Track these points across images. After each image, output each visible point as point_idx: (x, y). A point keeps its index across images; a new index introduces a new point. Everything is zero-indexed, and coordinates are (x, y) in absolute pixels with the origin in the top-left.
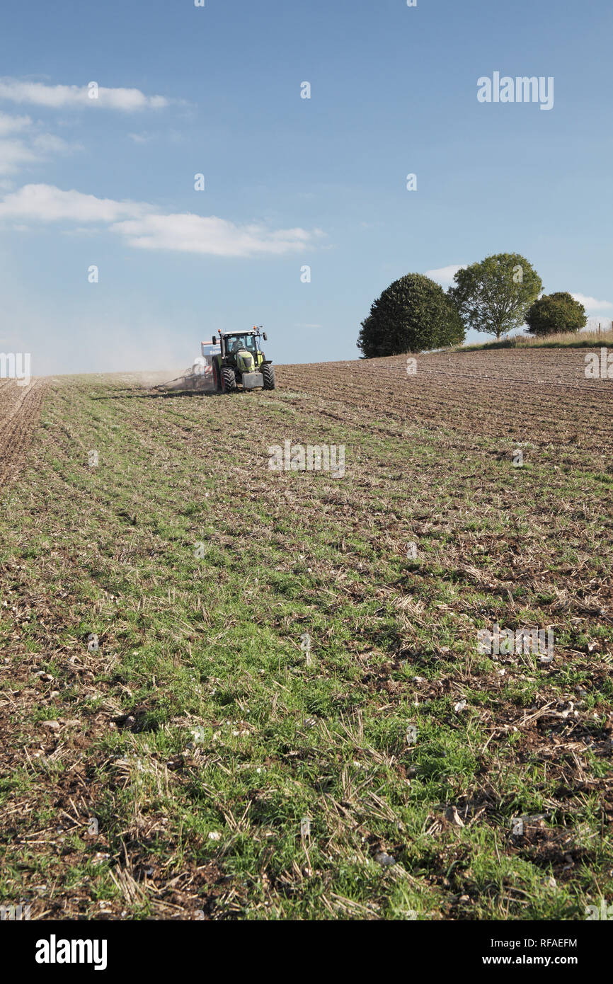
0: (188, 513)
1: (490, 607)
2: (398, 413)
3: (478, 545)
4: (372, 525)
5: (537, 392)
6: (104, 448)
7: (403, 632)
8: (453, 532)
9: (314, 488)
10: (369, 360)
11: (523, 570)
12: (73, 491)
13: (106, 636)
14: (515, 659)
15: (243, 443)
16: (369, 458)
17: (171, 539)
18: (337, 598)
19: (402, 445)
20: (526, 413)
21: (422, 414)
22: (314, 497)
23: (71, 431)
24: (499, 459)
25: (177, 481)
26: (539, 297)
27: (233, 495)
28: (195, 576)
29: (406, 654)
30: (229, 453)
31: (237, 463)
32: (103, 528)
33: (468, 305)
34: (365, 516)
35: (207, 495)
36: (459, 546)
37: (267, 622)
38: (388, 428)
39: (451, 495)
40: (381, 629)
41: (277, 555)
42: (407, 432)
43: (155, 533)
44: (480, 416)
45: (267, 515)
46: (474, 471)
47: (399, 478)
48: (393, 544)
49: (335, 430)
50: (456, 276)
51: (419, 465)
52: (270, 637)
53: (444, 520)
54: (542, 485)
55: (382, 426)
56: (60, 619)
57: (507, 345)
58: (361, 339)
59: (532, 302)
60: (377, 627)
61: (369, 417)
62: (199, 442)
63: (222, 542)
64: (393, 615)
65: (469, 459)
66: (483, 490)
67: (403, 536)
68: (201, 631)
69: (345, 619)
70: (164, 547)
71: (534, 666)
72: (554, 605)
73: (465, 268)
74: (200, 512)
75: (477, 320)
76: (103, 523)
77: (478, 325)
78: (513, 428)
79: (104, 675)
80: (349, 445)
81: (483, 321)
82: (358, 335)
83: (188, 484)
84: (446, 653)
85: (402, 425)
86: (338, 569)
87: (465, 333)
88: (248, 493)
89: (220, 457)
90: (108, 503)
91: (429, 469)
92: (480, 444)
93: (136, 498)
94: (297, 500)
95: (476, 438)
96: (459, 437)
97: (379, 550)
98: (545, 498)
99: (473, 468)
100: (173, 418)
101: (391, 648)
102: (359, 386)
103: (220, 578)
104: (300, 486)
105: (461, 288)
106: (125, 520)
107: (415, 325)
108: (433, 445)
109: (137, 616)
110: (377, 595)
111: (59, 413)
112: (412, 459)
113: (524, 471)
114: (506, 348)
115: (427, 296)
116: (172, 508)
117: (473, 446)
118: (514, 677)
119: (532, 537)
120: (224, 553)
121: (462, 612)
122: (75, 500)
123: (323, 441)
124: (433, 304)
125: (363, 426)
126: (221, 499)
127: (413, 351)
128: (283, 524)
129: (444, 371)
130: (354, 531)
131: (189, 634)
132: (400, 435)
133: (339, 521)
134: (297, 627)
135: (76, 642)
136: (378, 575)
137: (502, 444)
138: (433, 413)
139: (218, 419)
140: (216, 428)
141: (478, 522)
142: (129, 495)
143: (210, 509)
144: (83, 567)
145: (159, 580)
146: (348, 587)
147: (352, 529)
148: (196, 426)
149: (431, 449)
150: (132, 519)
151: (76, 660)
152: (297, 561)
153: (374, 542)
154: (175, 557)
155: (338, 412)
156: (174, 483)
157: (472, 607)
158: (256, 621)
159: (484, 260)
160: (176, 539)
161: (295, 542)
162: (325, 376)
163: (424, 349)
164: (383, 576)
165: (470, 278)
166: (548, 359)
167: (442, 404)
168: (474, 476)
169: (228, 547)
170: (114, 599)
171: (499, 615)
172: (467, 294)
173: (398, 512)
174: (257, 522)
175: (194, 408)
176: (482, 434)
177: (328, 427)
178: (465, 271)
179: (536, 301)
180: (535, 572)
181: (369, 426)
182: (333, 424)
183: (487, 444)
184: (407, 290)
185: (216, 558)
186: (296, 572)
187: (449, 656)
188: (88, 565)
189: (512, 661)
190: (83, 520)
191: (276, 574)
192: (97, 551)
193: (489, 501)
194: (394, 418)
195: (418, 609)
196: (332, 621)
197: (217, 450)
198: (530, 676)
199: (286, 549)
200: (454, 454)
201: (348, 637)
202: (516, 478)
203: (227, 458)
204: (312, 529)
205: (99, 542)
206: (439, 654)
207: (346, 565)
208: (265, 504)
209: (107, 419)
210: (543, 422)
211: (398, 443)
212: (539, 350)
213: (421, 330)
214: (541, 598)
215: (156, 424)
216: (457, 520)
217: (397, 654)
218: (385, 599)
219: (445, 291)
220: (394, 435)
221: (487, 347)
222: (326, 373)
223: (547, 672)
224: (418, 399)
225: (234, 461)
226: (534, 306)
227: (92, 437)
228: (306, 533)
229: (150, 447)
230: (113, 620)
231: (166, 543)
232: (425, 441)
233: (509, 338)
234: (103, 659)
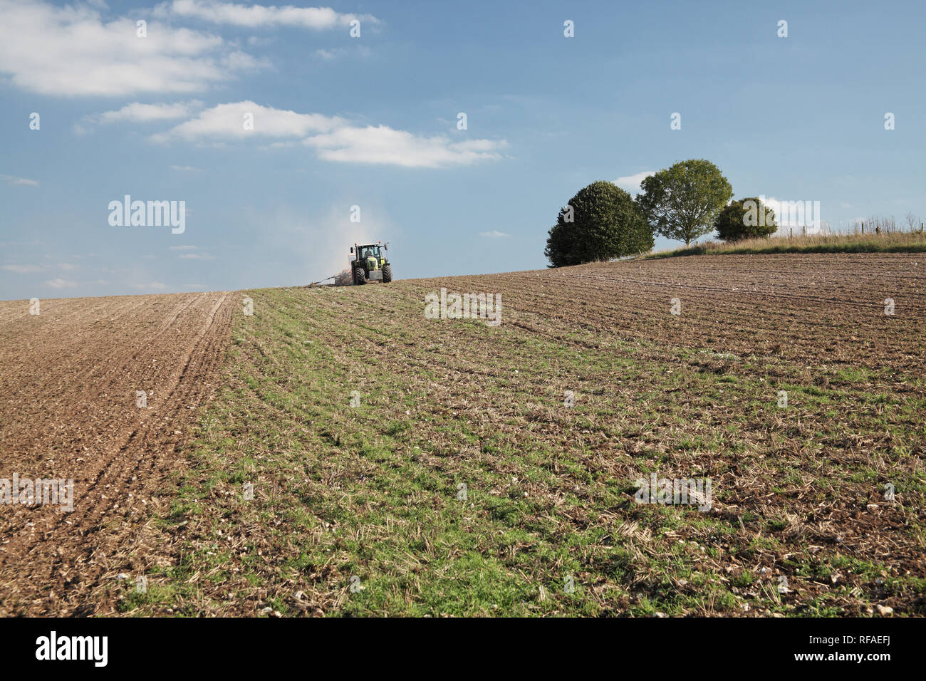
0: (392, 433)
1: (720, 534)
2: (593, 324)
3: (695, 465)
4: (582, 444)
5: (732, 300)
6: (299, 365)
7: (635, 563)
8: (667, 451)
9: (517, 405)
10: (559, 269)
11: (748, 493)
12: (271, 410)
13: (328, 569)
14: (756, 592)
15: (438, 358)
16: (568, 372)
17: (378, 461)
18: (559, 524)
19: (600, 358)
20: (723, 322)
21: (617, 324)
22: (518, 415)
23: (265, 347)
24: (701, 372)
25: (376, 399)
26: (729, 203)
27: (434, 412)
28: (409, 501)
29: (640, 587)
30: (425, 368)
31: (434, 378)
32: (307, 449)
33: (656, 212)
34: (573, 434)
35: (408, 412)
36: (675, 466)
37: (491, 551)
38: (584, 339)
39: (658, 411)
40: (611, 559)
41: (489, 478)
42: (604, 344)
43: (362, 454)
44: (677, 325)
45: (472, 434)
46: (678, 384)
47: (602, 393)
48: (608, 465)
49: (530, 342)
50: (643, 183)
51: (620, 379)
52: (498, 569)
53: (655, 437)
54: (750, 399)
55: (578, 338)
56: (279, 549)
57: (697, 251)
58: (549, 248)
59: (721, 208)
60: (606, 557)
61: (564, 329)
62: (394, 357)
63: (430, 464)
64: (620, 543)
65: (670, 372)
66: (690, 405)
67: (616, 456)
68: (424, 562)
69: (572, 548)
70: (373, 470)
71: (778, 600)
72: (787, 532)
73: (653, 175)
74: (404, 431)
75: (665, 227)
76: (306, 444)
77: (668, 232)
78: (712, 338)
79: (334, 612)
80: (545, 357)
81: (672, 228)
82: (546, 244)
83: (387, 401)
84: (684, 586)
85: (598, 336)
86: (555, 492)
87: (654, 239)
88: (451, 411)
89: (417, 372)
90: (309, 423)
91: (631, 383)
92: (679, 356)
93: (336, 416)
94: (500, 417)
95: (675, 349)
96: (658, 348)
97: (594, 472)
98: (756, 412)
99: (676, 381)
100: (366, 333)
101: (624, 581)
102: (550, 297)
103: (435, 503)
104: (501, 402)
105: (649, 195)
106: (328, 441)
107: (603, 233)
108: (632, 357)
109: (357, 547)
110: (600, 522)
111: (251, 329)
112: (613, 373)
113: (729, 384)
114: (697, 254)
115: (615, 203)
116: (374, 427)
117: (674, 358)
118: (759, 612)
119: (750, 456)
120: (435, 475)
121: (691, 539)
122: (275, 420)
123: (519, 354)
124: (621, 212)
125: (558, 338)
126: (423, 417)
127: (602, 260)
128: (491, 443)
129: (636, 280)
130: (565, 451)
131: (413, 565)
132: (597, 347)
133: (547, 439)
134: (523, 557)
135: (298, 574)
136: (597, 499)
137: (702, 355)
138: (628, 324)
139: (411, 333)
140: (409, 342)
141: (691, 439)
142: (330, 414)
143: (414, 429)
144: (293, 493)
145: (373, 506)
146: (569, 512)
147: (562, 448)
148: (389, 340)
149: (630, 362)
150: (336, 440)
151: (302, 595)
152: (512, 484)
153: (587, 462)
154: (386, 481)
155: (532, 324)
156: (373, 401)
157: (701, 534)
158: (480, 550)
159: (672, 166)
160: (383, 461)
161: (505, 463)
162: (515, 287)
163: (613, 256)
164: (602, 499)
165: (658, 185)
166: (741, 265)
167: (636, 313)
168: (678, 390)
169: (438, 469)
170: (329, 527)
171: (731, 543)
172: (656, 201)
173: (607, 429)
174: (463, 442)
175: (386, 321)
176: (681, 346)
177: (523, 340)
178: (652, 178)
179: (725, 207)
180: (760, 494)
181: (564, 338)
182: (527, 336)
183: (687, 356)
184: (595, 198)
185: (428, 482)
186: (512, 496)
187: (688, 589)
188: (297, 490)
189: (753, 594)
190: (287, 441)
191: (493, 499)
192: (304, 475)
193: (698, 416)
194: (589, 330)
195: (646, 536)
196: (559, 551)
197: (412, 365)
198: (777, 612)
199: (497, 471)
200: (654, 366)
201: (578, 568)
202: (722, 392)
203: (424, 374)
204: (522, 448)
205: (305, 465)
206: (678, 587)
207: (562, 488)
208: (469, 422)
209: (299, 334)
210: (742, 331)
211: (596, 355)
212: (730, 256)
213: (609, 238)
214: (771, 523)
215: (349, 339)
216: (669, 438)
217: (631, 586)
218: (609, 525)
219: (634, 198)
220: (590, 347)
221: (677, 254)
222: (517, 284)
223: (793, 607)
224: (612, 309)
225: (431, 376)
226: (723, 212)
227: (286, 354)
228: (515, 454)
229: (345, 363)
230: (334, 550)
231: (374, 465)
232: (624, 353)
233: (699, 245)
234: (329, 593)
